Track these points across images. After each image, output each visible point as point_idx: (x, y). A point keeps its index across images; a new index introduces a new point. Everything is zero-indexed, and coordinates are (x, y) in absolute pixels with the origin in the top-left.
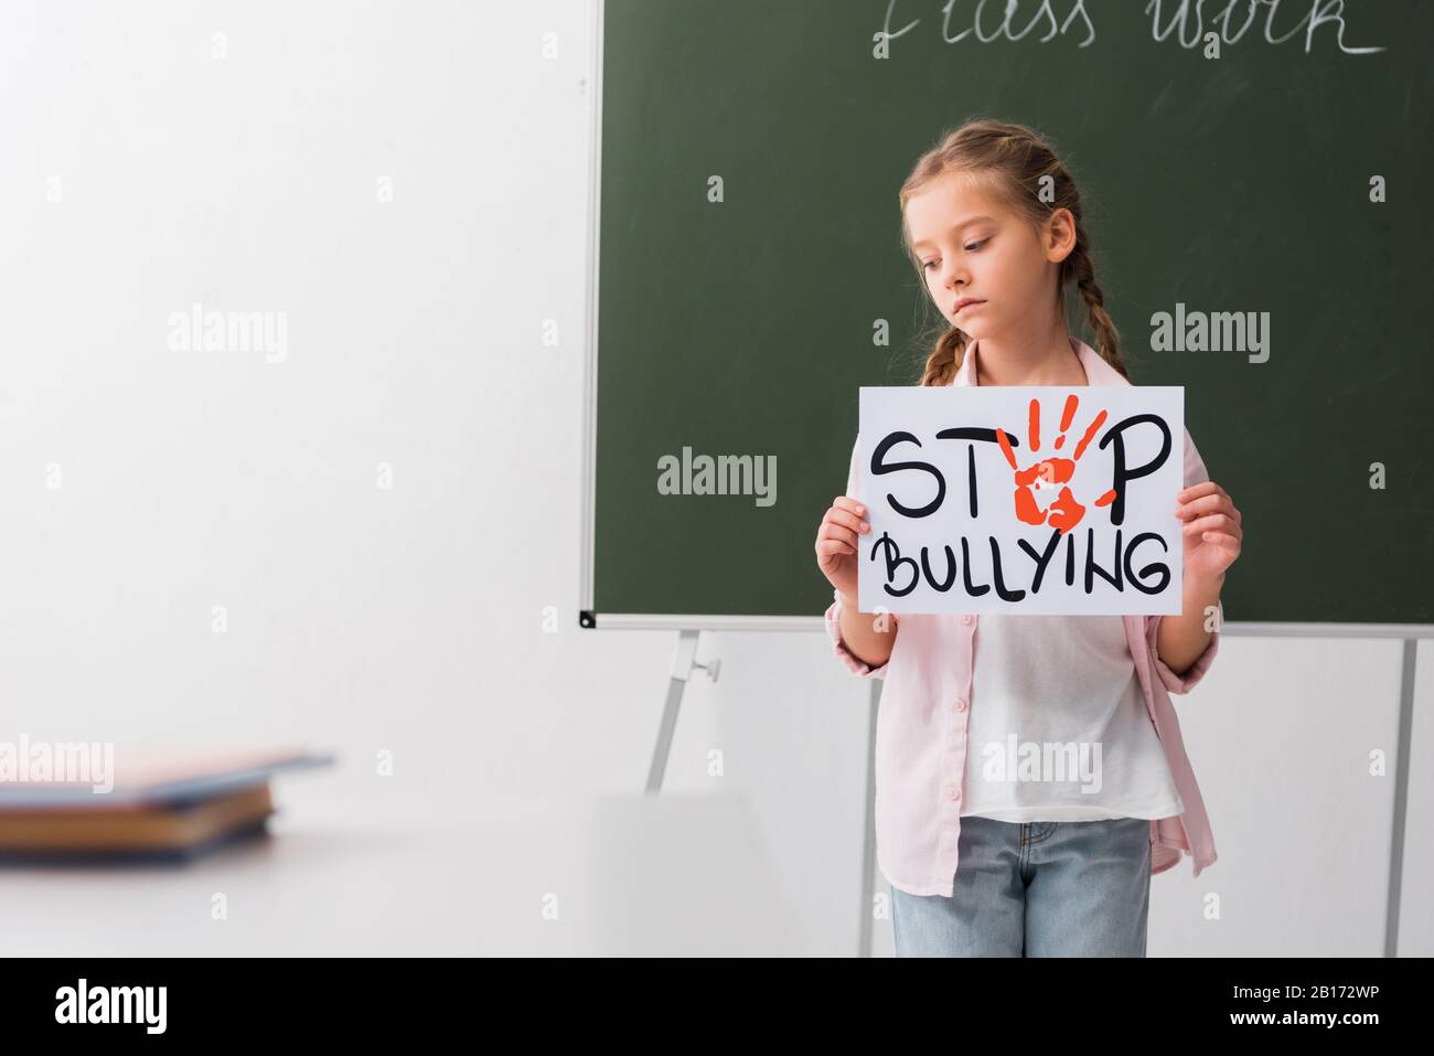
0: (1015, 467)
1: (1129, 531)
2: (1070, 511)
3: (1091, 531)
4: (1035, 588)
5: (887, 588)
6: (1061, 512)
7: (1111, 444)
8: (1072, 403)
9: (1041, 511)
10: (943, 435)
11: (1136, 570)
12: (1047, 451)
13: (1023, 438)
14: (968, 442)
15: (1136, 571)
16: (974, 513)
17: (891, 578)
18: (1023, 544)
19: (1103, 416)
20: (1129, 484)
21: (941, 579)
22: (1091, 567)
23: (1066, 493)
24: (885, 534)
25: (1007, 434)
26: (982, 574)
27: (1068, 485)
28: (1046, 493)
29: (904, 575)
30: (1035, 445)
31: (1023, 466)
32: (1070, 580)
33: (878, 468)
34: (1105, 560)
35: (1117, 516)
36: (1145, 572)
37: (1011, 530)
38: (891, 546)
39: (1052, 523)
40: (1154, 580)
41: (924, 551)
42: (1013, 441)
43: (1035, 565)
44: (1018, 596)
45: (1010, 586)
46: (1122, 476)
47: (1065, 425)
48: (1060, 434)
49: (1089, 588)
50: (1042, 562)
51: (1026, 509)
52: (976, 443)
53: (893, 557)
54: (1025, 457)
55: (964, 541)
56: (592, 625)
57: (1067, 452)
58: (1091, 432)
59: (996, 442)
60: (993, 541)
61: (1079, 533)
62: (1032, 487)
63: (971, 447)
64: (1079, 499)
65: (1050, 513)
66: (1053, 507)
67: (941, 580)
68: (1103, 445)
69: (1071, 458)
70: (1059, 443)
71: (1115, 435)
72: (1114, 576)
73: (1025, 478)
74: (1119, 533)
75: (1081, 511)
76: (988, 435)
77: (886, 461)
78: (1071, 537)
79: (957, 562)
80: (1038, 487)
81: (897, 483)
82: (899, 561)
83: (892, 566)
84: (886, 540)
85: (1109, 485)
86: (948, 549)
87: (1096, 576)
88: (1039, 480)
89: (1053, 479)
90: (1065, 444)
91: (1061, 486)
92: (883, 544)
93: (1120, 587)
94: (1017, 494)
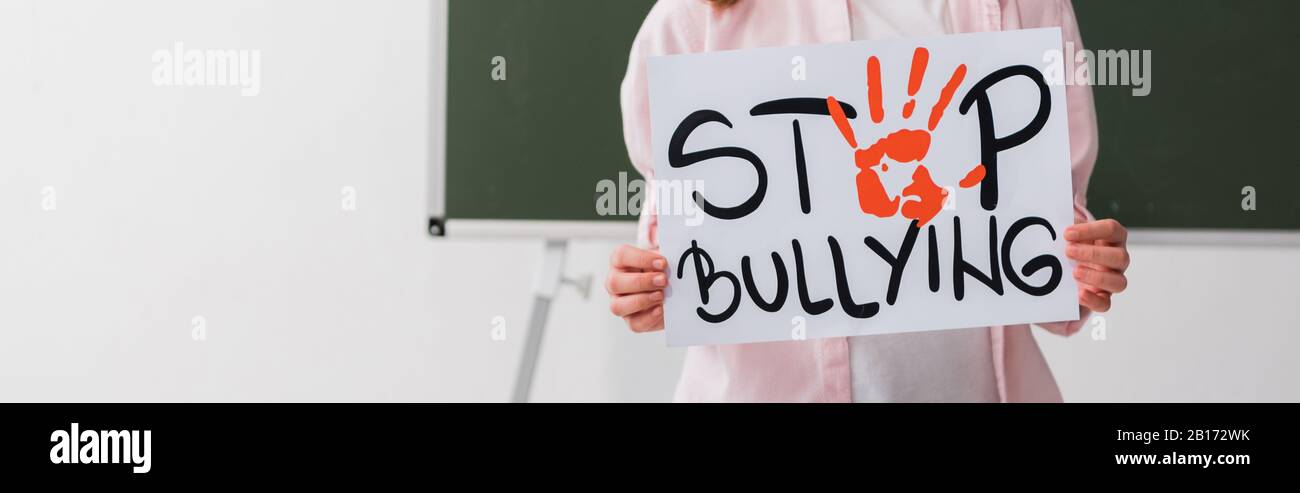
0: (853, 144)
1: (1005, 217)
2: (928, 194)
3: (957, 220)
4: (891, 298)
5: (701, 313)
6: (917, 199)
7: (974, 107)
8: (921, 57)
9: (892, 198)
10: (759, 110)
11: (1018, 265)
12: (893, 123)
13: (862, 106)
14: (791, 117)
15: (1018, 269)
16: (806, 207)
17: (705, 299)
18: (871, 242)
19: (961, 71)
20: (1002, 157)
21: (769, 294)
22: (961, 267)
23: (922, 175)
24: (694, 243)
25: (840, 103)
26: (822, 286)
27: (924, 162)
28: (895, 177)
29: (721, 293)
30: (877, 114)
31: (864, 144)
32: (934, 284)
33: (678, 158)
35: (989, 199)
36: (1030, 269)
37: (854, 225)
38: (703, 259)
39: (905, 213)
40: (1042, 277)
41: (746, 262)
42: (850, 112)
43: (888, 268)
44: (870, 310)
45: (859, 298)
46: (991, 146)
47: (914, 85)
48: (908, 99)
49: (959, 294)
50: (898, 264)
51: (873, 199)
52: (801, 118)
53: (706, 273)
54: (867, 132)
55: (796, 245)
56: (442, 233)
57: (918, 121)
58: (947, 94)
59: (829, 114)
60: (832, 242)
61: (942, 223)
62: (877, 169)
63: (796, 124)
64: (937, 180)
65: (903, 200)
66: (906, 192)
67: (770, 298)
68: (964, 109)
69: (926, 129)
70: (908, 110)
71: (978, 95)
72: (989, 274)
73: (866, 159)
74: (993, 220)
75: (942, 194)
76: (817, 106)
77: (687, 149)
78: (932, 229)
79: (790, 274)
80: (885, 168)
81: (699, 177)
82: (714, 276)
83: (705, 283)
84: (695, 250)
85: (975, 160)
86: (776, 257)
87: (967, 277)
88: (885, 159)
89: (903, 158)
90: (916, 110)
91: (914, 165)
92: (691, 255)
93: (1000, 291)
94: (859, 177)
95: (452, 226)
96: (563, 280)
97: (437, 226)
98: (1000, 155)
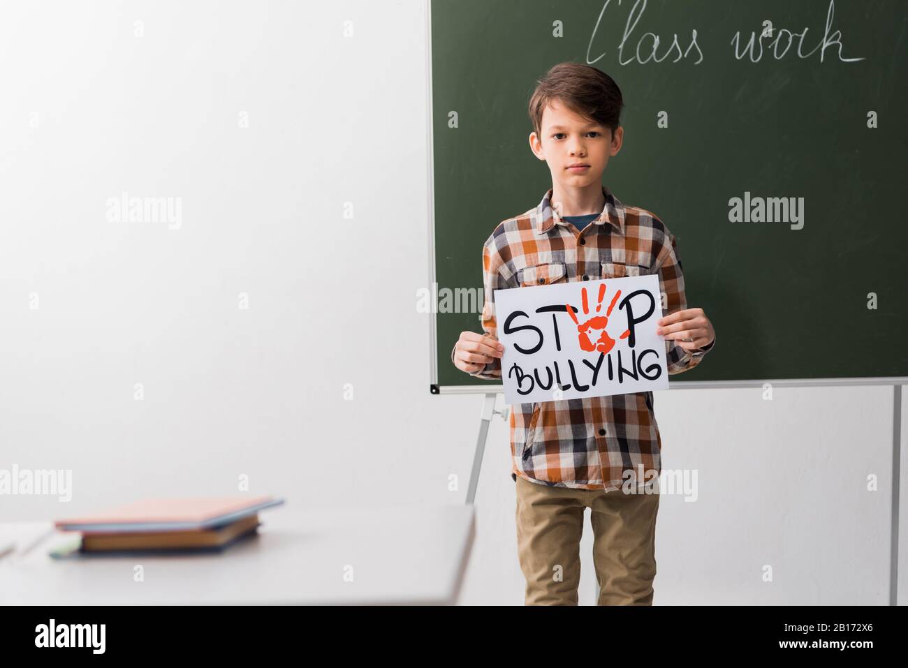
0: (577, 323)
1: (639, 349)
2: (607, 342)
3: (619, 352)
4: (594, 383)
5: (519, 391)
6: (603, 344)
7: (625, 307)
8: (603, 288)
9: (593, 344)
10: (538, 311)
11: (644, 368)
12: (593, 314)
13: (580, 307)
14: (552, 313)
15: (644, 370)
16: (559, 349)
17: (520, 386)
18: (585, 362)
19: (619, 293)
20: (636, 326)
21: (545, 383)
22: (621, 370)
23: (605, 334)
24: (515, 364)
25: (572, 307)
26: (566, 378)
27: (605, 329)
28: (594, 336)
29: (526, 383)
30: (586, 311)
31: (581, 322)
32: (611, 377)
33: (508, 331)
34: (628, 366)
35: (632, 343)
36: (649, 370)
37: (578, 355)
38: (519, 370)
39: (599, 350)
40: (654, 373)
41: (536, 371)
42: (575, 310)
43: (593, 372)
44: (586, 388)
45: (581, 384)
46: (632, 322)
47: (601, 299)
48: (599, 304)
49: (621, 381)
50: (596, 370)
51: (585, 344)
52: (556, 313)
53: (520, 376)
54: (583, 318)
55: (555, 363)
56: (438, 392)
57: (603, 313)
58: (614, 302)
59: (566, 311)
60: (570, 362)
61: (613, 353)
62: (587, 332)
63: (554, 315)
64: (611, 336)
65: (597, 345)
66: (599, 341)
67: (546, 385)
68: (621, 307)
69: (606, 316)
70: (598, 309)
71: (626, 302)
72: (632, 373)
73: (582, 329)
74: (633, 351)
75: (613, 342)
76: (562, 308)
77: (511, 327)
78: (609, 355)
79: (553, 376)
80: (590, 332)
81: (517, 337)
82: (523, 377)
83: (520, 380)
84: (516, 367)
85: (626, 327)
86: (548, 368)
87: (623, 373)
88: (590, 329)
89: (597, 328)
90: (601, 309)
91: (601, 330)
92: (514, 369)
93: (637, 379)
94: (580, 336)
95: (442, 388)
96: (495, 412)
97: (435, 389)
98: (635, 325)
